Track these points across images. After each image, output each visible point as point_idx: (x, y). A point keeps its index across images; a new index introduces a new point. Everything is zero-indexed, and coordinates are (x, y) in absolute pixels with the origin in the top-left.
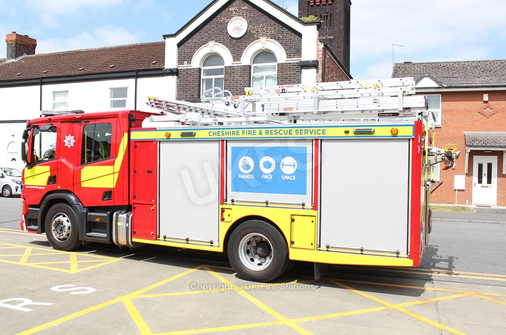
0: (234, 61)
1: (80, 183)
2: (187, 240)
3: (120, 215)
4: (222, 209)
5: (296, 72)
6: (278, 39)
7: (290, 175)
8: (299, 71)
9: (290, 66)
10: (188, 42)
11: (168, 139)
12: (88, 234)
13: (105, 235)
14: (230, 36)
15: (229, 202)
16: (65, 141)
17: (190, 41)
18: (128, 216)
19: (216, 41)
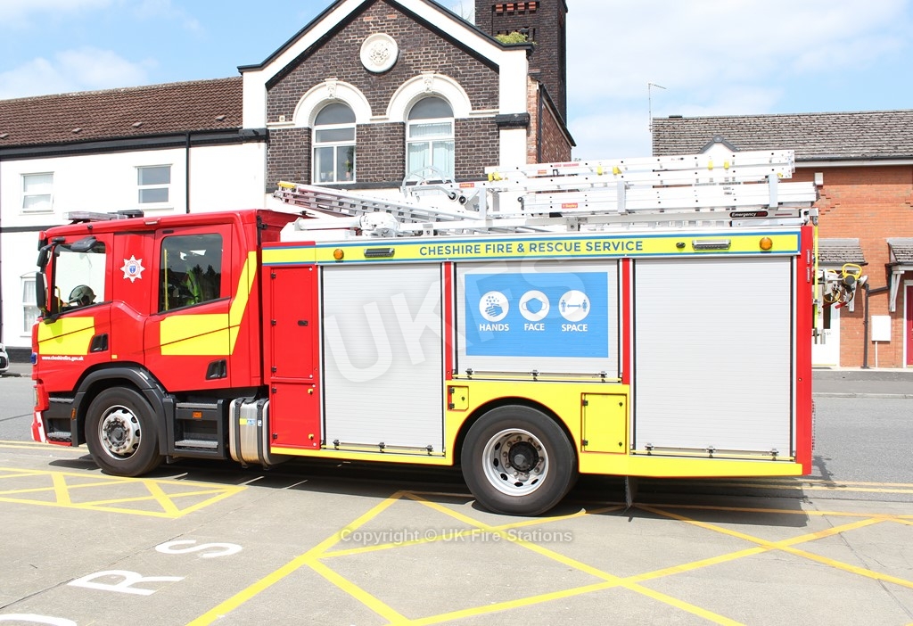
0: (373, 115)
1: (158, 347)
2: (382, 446)
3: (244, 405)
4: (450, 387)
5: (489, 134)
6: (455, 75)
7: (577, 323)
8: (495, 134)
9: (478, 123)
10: (285, 79)
11: (340, 262)
12: (178, 443)
13: (214, 444)
14: (365, 68)
15: (462, 373)
16: (123, 269)
17: (289, 77)
18: (260, 408)
19: (340, 78)
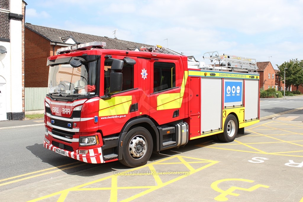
2: (212, 130)
4: (223, 111)
5: (5, 20)
8: (8, 20)
11: (205, 77)
18: (187, 125)
